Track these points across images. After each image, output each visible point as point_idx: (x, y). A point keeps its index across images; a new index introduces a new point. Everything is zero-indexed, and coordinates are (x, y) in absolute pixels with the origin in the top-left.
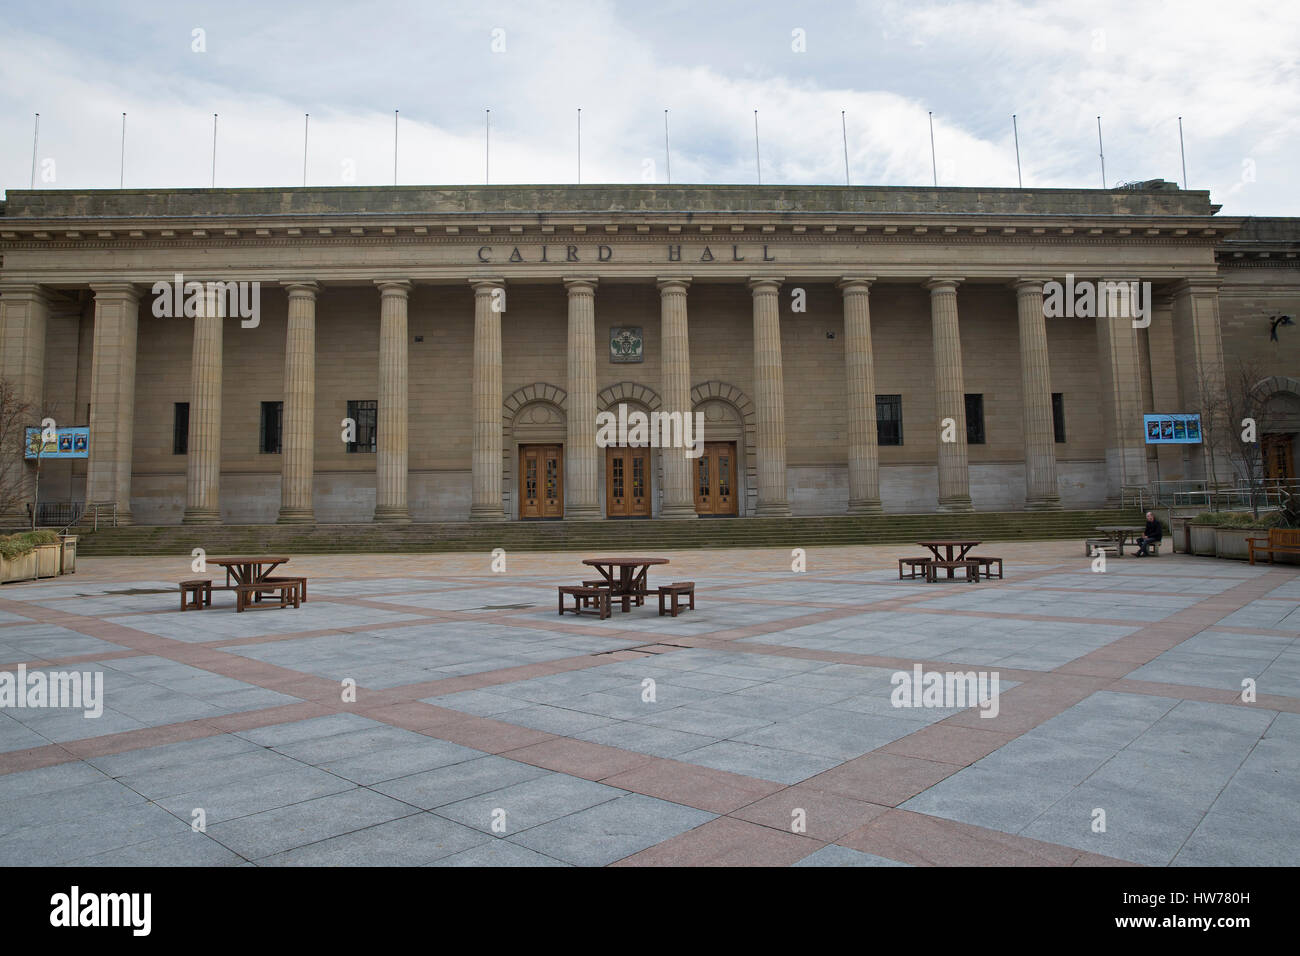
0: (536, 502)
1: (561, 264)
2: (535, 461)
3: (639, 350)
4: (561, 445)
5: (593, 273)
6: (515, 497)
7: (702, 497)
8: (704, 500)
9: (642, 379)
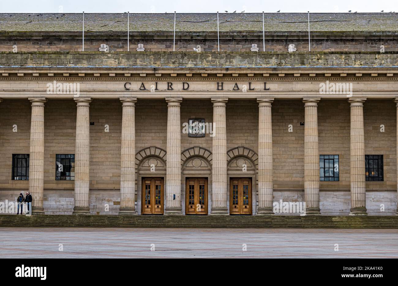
0: (150, 206)
1: (165, 91)
2: (149, 186)
4: (163, 178)
5: (180, 95)
6: (140, 203)
7: (234, 206)
8: (235, 207)
9: (204, 146)
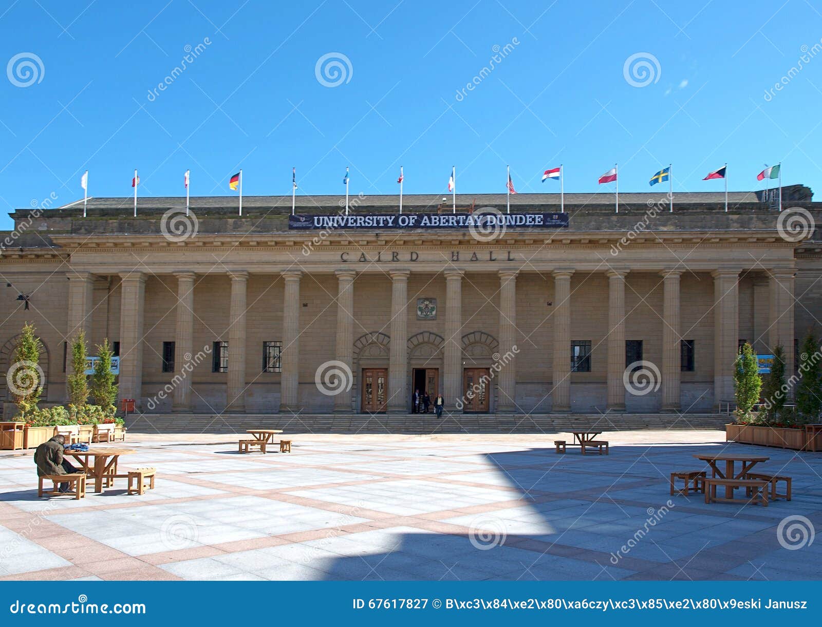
3: (434, 313)
